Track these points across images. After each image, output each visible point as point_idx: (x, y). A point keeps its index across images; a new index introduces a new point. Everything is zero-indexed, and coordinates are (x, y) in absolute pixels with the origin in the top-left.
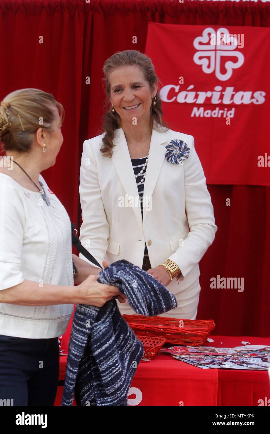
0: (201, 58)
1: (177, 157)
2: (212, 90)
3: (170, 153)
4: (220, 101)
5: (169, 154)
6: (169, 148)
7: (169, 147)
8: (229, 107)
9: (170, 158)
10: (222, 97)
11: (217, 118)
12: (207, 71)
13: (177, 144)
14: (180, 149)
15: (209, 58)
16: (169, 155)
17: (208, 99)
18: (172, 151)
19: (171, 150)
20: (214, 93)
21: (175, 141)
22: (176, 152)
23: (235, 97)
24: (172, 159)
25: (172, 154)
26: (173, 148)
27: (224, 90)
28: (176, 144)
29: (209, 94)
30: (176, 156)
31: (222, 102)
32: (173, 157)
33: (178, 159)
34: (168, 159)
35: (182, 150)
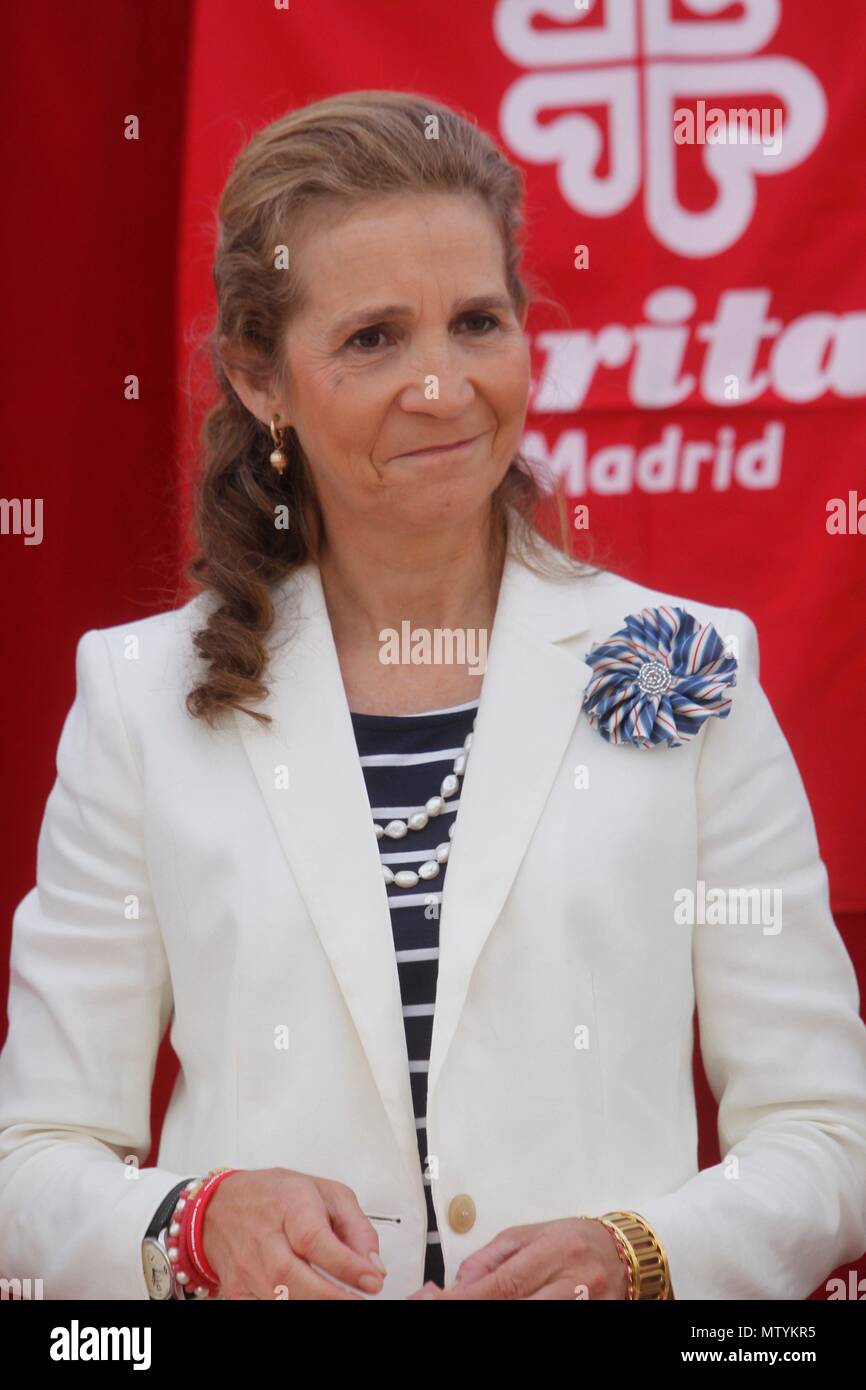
0: (547, 117)
1: (661, 706)
2: (633, 316)
3: (615, 686)
4: (686, 387)
5: (609, 692)
6: (607, 661)
7: (612, 655)
8: (748, 420)
9: (621, 713)
10: (694, 359)
11: (675, 496)
12: (593, 198)
13: (664, 632)
14: (680, 659)
15: (599, 115)
16: (614, 694)
17: (611, 381)
18: (631, 675)
19: (623, 672)
20: (645, 336)
21: (652, 621)
22: (656, 676)
23: (781, 357)
24: (633, 716)
25: (630, 691)
26: (638, 660)
27: (706, 312)
28: (657, 634)
29: (613, 344)
30: (656, 702)
31: (697, 392)
32: (639, 706)
33: (664, 715)
34: (605, 718)
35: (689, 670)
